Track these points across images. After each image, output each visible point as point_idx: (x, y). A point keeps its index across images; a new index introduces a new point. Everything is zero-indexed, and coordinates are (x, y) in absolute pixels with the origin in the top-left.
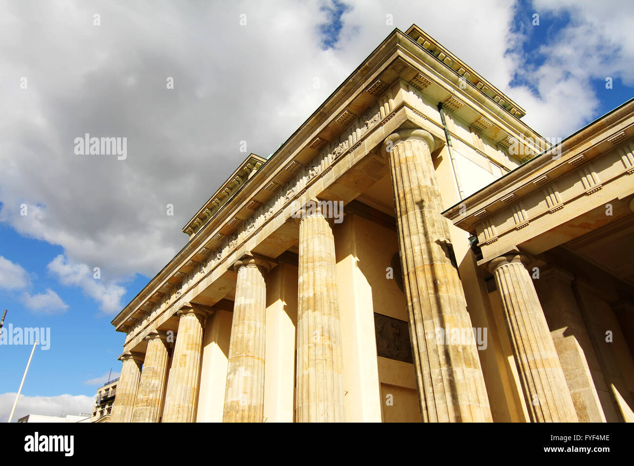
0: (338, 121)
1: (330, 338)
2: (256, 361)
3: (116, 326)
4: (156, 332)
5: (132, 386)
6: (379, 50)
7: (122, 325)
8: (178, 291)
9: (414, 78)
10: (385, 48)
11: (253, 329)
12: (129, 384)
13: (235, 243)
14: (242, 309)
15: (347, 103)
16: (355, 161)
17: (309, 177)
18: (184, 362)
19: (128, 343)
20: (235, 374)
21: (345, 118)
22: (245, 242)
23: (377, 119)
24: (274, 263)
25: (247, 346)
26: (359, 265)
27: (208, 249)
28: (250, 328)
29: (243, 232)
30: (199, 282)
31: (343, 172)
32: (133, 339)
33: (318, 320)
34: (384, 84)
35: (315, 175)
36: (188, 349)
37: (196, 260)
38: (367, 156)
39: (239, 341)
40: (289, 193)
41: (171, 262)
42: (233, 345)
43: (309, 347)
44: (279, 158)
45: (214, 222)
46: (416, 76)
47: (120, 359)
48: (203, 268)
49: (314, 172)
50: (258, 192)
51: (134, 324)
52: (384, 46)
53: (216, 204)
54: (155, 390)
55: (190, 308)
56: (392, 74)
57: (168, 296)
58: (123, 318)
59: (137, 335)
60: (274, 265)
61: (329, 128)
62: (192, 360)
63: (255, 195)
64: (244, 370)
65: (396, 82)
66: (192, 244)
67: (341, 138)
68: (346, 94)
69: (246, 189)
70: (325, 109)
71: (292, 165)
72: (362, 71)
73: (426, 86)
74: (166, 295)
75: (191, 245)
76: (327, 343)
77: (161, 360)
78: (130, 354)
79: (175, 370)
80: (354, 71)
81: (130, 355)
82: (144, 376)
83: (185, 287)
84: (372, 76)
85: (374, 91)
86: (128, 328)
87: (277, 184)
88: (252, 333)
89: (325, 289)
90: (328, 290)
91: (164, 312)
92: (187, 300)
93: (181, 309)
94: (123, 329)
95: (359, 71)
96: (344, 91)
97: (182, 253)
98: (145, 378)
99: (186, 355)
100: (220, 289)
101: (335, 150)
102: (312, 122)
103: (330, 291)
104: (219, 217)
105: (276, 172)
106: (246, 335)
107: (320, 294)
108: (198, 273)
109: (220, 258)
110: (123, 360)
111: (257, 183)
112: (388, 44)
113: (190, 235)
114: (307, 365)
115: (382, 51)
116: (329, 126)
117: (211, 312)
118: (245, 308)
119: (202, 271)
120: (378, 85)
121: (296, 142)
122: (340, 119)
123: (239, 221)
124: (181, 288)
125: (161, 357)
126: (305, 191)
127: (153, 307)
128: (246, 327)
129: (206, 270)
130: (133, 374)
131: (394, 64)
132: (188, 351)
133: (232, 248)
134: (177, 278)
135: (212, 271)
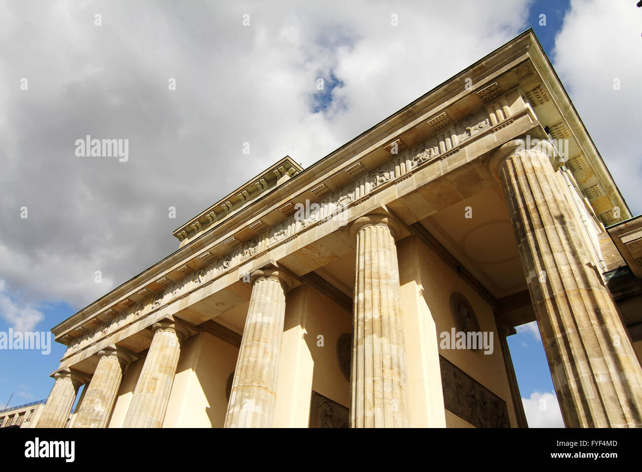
0: (430, 122)
1: (399, 374)
2: (269, 394)
3: (56, 334)
4: (114, 347)
5: (63, 412)
6: (502, 49)
7: (66, 334)
8: (156, 301)
9: (534, 90)
10: (512, 48)
11: (269, 355)
12: (59, 409)
13: (251, 251)
14: (258, 327)
15: (447, 103)
16: (450, 169)
17: (376, 184)
18: (153, 386)
19: (69, 357)
20: (241, 407)
21: (439, 121)
22: (269, 250)
23: (483, 126)
24: (298, 281)
25: (261, 374)
26: (425, 294)
27: (213, 254)
28: (265, 352)
29: (267, 239)
30: (190, 293)
31: (430, 179)
32: (76, 354)
33: (386, 348)
34: (499, 89)
35: (385, 181)
36: (160, 371)
37: (192, 265)
38: (469, 164)
39: (251, 366)
40: (343, 200)
41: (157, 264)
42: (241, 369)
43: (374, 381)
44: (339, 158)
45: (231, 223)
46: (537, 88)
47: (53, 376)
48: (200, 276)
49: (383, 178)
50: (301, 193)
51: (82, 336)
52: (510, 46)
53: (225, 208)
54: (99, 419)
55: (171, 322)
56: (513, 79)
57: (140, 305)
58: (69, 326)
59: (83, 349)
60: (298, 283)
61: (416, 129)
62: (163, 387)
63: (296, 197)
64: (254, 403)
65: (513, 89)
66: (192, 247)
67: (427, 144)
68: (447, 95)
69: (284, 189)
70: (416, 107)
71: (355, 167)
72: (475, 71)
73: (542, 103)
74: (137, 305)
75: (190, 248)
76: (396, 379)
77: (112, 382)
78: (69, 371)
79: (141, 395)
80: (465, 70)
81: (69, 373)
82: (88, 400)
83: (168, 297)
84: (487, 78)
85: (486, 95)
86: (71, 340)
87: (327, 187)
88: (268, 359)
89: (392, 314)
90: (396, 315)
91: (131, 324)
92: (170, 312)
93: (160, 322)
94: (65, 340)
95: (471, 70)
96: (445, 90)
97: (175, 255)
98: (88, 402)
99: (156, 379)
100: (217, 304)
101: (418, 156)
102: (394, 121)
103: (398, 316)
104: (238, 217)
105: (331, 173)
106: (260, 359)
107: (387, 318)
108: (191, 282)
109: (227, 266)
110: (56, 378)
111: (302, 183)
112: (517, 44)
113: (181, 240)
114: (372, 404)
115: (506, 51)
116: (416, 127)
117: (194, 332)
118: (261, 327)
119: (197, 280)
120: (493, 88)
121: (367, 141)
122: (433, 121)
123: (264, 226)
124: (162, 297)
125: (113, 379)
126: (368, 198)
127: (116, 317)
128: (261, 350)
129: (204, 279)
130: (66, 396)
131: (520, 67)
132: (161, 374)
133: (248, 257)
134: (159, 284)
135: (214, 280)
